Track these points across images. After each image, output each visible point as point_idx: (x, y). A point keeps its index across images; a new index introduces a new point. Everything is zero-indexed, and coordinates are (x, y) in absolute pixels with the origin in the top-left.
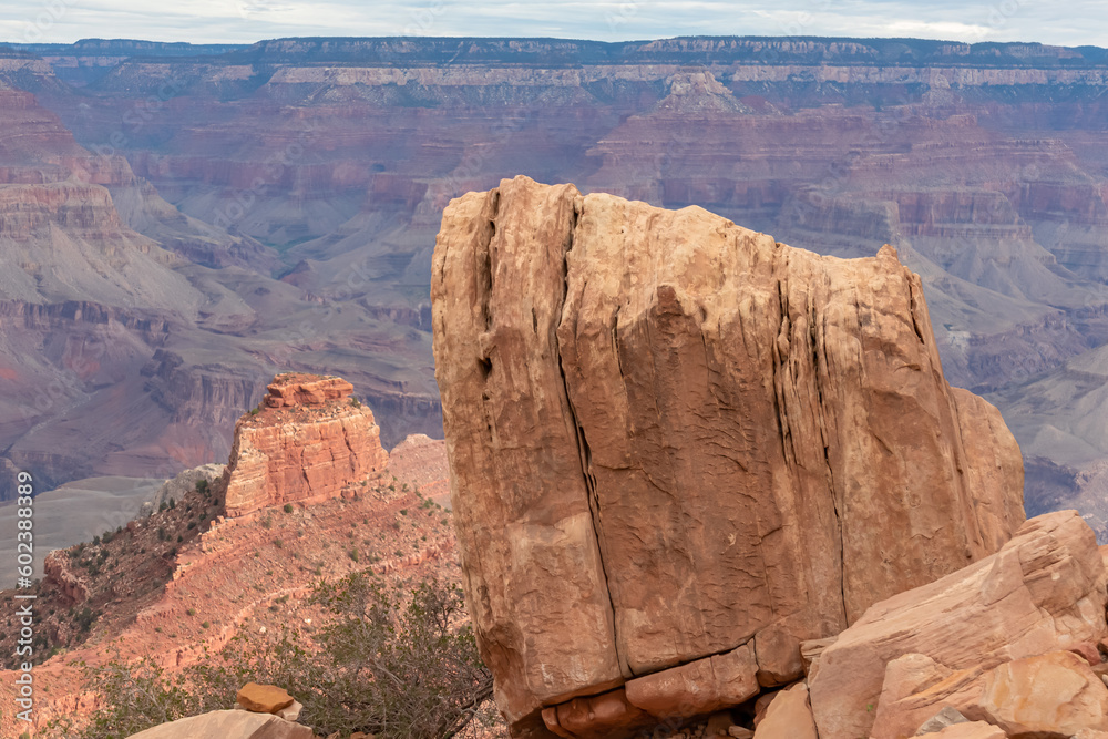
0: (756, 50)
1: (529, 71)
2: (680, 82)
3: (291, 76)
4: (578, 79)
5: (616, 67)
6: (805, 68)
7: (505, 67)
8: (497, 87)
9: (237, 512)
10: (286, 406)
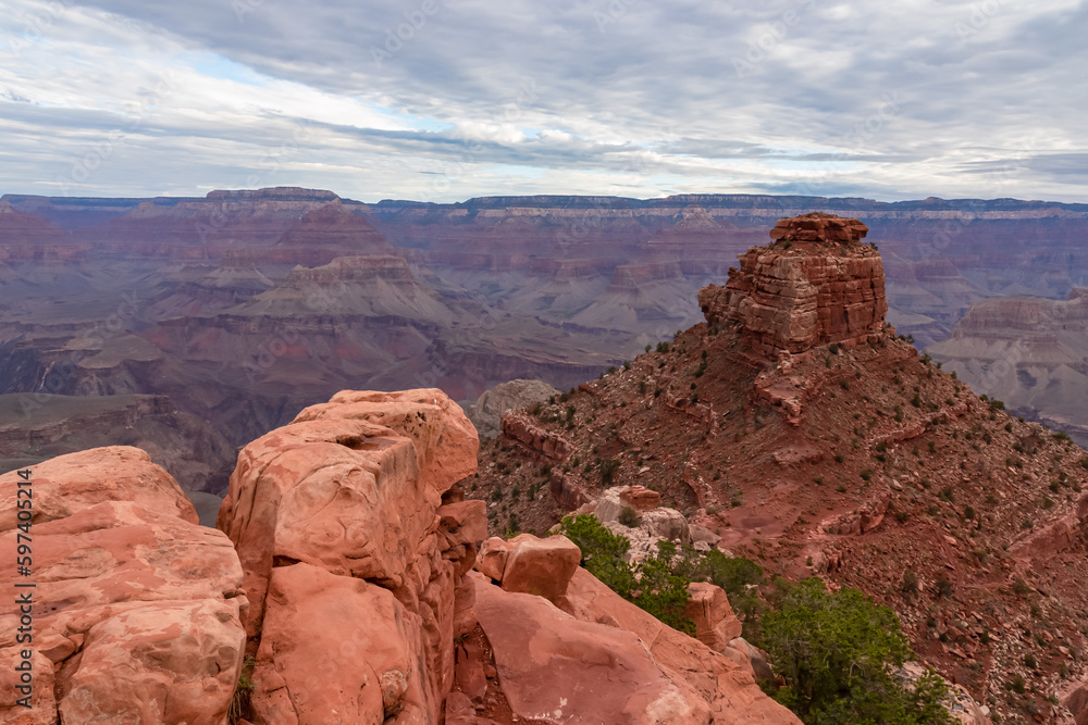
1: (607, 210)
4: (632, 214)
6: (745, 210)
8: (591, 218)
9: (799, 347)
10: (819, 240)
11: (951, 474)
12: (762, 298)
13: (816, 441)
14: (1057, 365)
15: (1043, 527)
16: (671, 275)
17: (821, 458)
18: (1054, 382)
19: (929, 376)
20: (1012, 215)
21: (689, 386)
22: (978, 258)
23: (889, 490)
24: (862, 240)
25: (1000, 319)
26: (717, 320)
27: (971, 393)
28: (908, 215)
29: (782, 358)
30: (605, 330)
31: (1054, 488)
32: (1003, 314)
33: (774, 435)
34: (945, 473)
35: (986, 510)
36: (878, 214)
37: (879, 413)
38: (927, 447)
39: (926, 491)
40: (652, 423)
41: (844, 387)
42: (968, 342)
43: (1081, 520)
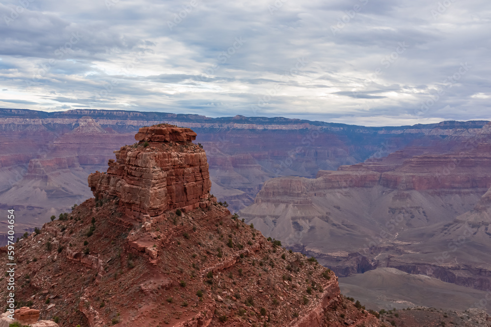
1: (22, 119)
4: (41, 122)
5: (54, 119)
6: (122, 121)
8: (10, 124)
9: (155, 212)
10: (166, 142)
11: (252, 288)
12: (131, 180)
13: (168, 274)
14: (313, 217)
15: (304, 316)
16: (71, 166)
17: (171, 285)
18: (312, 228)
19: (237, 227)
20: (284, 127)
21: (83, 243)
22: (267, 153)
23: (215, 303)
24: (193, 142)
25: (281, 191)
26: (102, 195)
27: (262, 236)
28: (225, 126)
29: (145, 220)
30: (23, 207)
31: (309, 291)
32: (282, 188)
33: (140, 273)
34: (248, 288)
35: (273, 309)
36: (207, 125)
37: (208, 253)
38: (238, 273)
39: (238, 301)
40: (56, 272)
41: (186, 237)
42: (264, 205)
43: (325, 309)
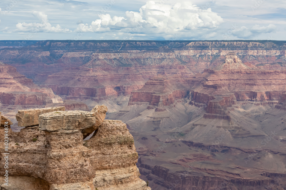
0: (226, 45)
2: (229, 58)
3: (69, 55)
7: (149, 52)
